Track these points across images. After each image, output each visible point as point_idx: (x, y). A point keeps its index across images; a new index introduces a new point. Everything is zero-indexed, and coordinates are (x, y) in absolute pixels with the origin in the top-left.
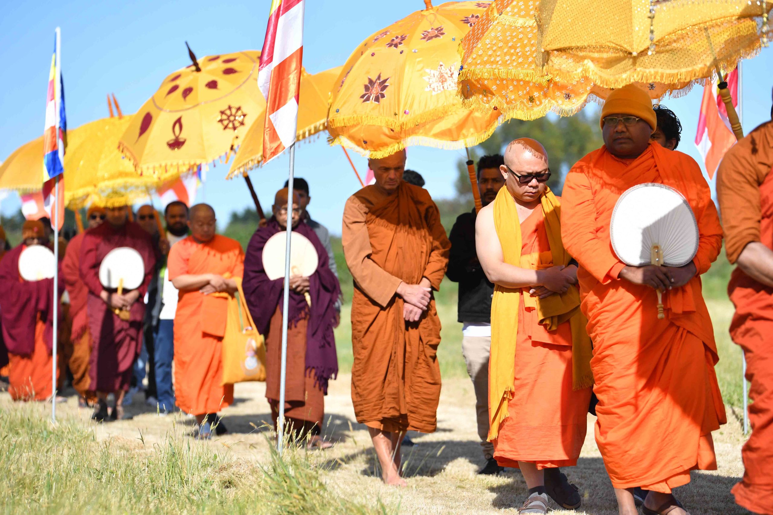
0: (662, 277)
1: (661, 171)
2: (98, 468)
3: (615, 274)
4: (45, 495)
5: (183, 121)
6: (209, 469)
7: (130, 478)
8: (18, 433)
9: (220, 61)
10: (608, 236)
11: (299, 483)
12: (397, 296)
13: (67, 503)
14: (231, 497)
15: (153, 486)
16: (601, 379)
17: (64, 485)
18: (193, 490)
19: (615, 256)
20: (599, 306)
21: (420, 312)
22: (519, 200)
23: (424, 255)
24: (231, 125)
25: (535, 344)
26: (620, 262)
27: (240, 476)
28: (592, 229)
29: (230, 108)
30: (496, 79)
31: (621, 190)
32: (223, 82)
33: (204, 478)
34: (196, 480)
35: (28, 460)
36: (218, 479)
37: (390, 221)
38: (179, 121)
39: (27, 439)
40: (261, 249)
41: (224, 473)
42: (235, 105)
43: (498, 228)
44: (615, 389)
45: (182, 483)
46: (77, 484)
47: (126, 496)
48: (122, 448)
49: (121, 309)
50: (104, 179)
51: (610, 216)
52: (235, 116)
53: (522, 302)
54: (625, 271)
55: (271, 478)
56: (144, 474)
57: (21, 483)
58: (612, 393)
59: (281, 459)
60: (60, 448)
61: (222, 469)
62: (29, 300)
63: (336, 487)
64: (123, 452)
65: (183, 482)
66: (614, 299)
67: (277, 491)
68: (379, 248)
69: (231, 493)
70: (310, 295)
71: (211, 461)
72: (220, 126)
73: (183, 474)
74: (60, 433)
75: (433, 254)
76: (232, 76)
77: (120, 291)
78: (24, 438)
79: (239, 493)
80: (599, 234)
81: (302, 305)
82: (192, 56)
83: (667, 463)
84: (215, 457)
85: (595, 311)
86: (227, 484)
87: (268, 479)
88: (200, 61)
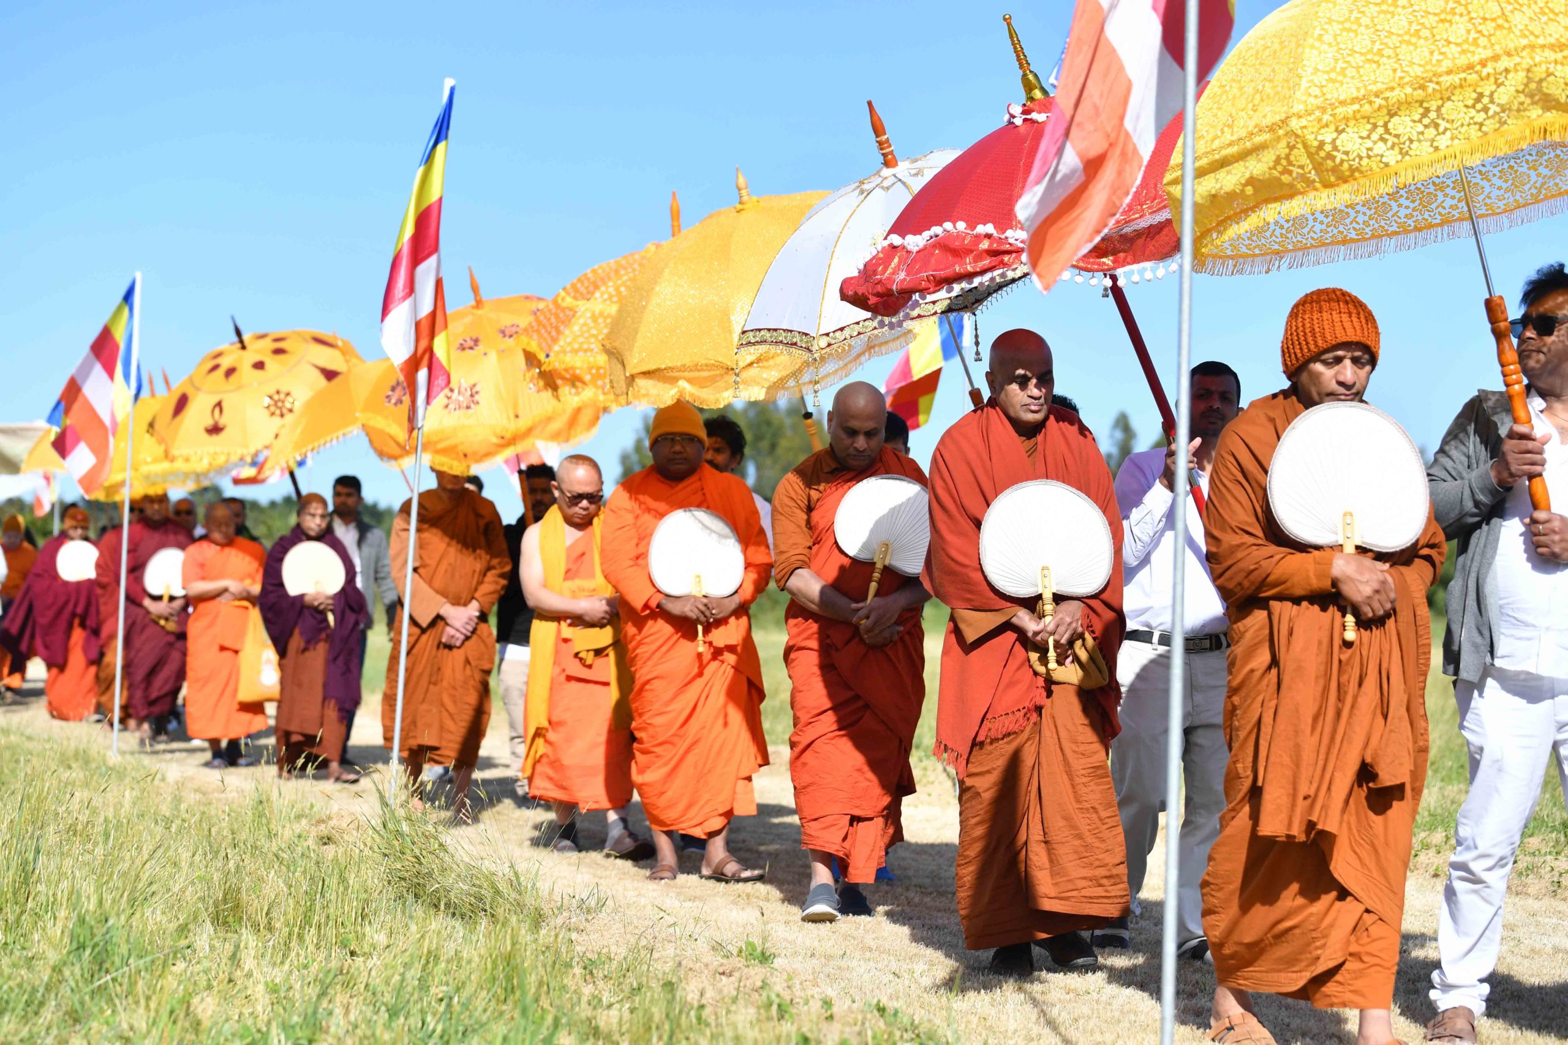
0: (703, 608)
1: (708, 496)
2: (167, 814)
3: (653, 604)
4: (101, 845)
5: (224, 405)
6: (304, 821)
7: (206, 828)
8: (70, 767)
9: (268, 340)
10: (647, 565)
11: (413, 843)
12: (439, 619)
13: (128, 857)
14: (330, 857)
15: (234, 839)
16: (641, 715)
17: (125, 834)
18: (283, 846)
19: (654, 585)
20: (638, 638)
21: (462, 637)
22: (569, 521)
23: (476, 575)
24: (278, 412)
25: (569, 678)
26: (659, 591)
27: (342, 832)
28: (633, 555)
29: (278, 392)
30: (591, 368)
31: (661, 515)
32: (271, 363)
33: (298, 831)
34: (287, 833)
35: (81, 801)
36: (313, 834)
37: (445, 532)
38: (219, 404)
39: (81, 775)
40: (281, 560)
41: (322, 827)
42: (284, 389)
43: (542, 548)
44: (654, 726)
45: (270, 837)
46: (140, 833)
47: (200, 852)
48: (197, 790)
49: (167, 619)
50: (146, 463)
51: (649, 544)
52: (283, 402)
53: (559, 632)
54: (664, 601)
55: (380, 835)
56: (224, 824)
57: (72, 830)
58: (651, 730)
59: (393, 812)
60: (122, 788)
61: (321, 821)
62: (66, 603)
63: (459, 848)
64: (198, 796)
65: (270, 835)
66: (652, 631)
67: (387, 852)
68: (428, 561)
69: (330, 851)
70: (334, 614)
71: (307, 811)
72: (266, 412)
73: (271, 826)
74: (122, 770)
75: (489, 574)
76: (281, 357)
77: (166, 599)
78: (77, 774)
79: (341, 851)
80: (640, 561)
81: (323, 625)
82: (238, 333)
83: (703, 806)
84: (312, 806)
85: (633, 644)
86: (325, 840)
87: (376, 836)
88: (246, 337)
